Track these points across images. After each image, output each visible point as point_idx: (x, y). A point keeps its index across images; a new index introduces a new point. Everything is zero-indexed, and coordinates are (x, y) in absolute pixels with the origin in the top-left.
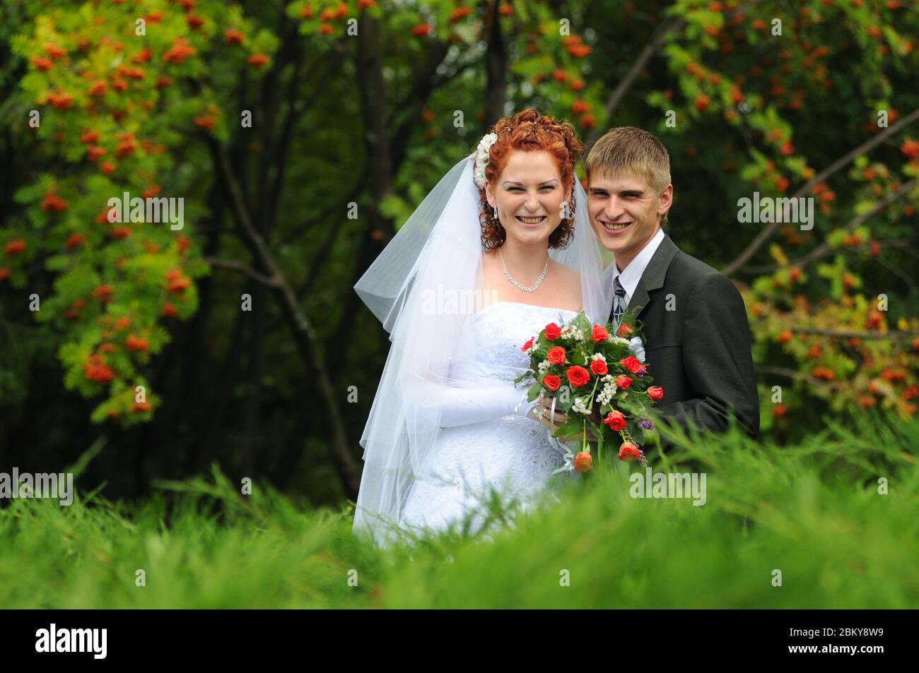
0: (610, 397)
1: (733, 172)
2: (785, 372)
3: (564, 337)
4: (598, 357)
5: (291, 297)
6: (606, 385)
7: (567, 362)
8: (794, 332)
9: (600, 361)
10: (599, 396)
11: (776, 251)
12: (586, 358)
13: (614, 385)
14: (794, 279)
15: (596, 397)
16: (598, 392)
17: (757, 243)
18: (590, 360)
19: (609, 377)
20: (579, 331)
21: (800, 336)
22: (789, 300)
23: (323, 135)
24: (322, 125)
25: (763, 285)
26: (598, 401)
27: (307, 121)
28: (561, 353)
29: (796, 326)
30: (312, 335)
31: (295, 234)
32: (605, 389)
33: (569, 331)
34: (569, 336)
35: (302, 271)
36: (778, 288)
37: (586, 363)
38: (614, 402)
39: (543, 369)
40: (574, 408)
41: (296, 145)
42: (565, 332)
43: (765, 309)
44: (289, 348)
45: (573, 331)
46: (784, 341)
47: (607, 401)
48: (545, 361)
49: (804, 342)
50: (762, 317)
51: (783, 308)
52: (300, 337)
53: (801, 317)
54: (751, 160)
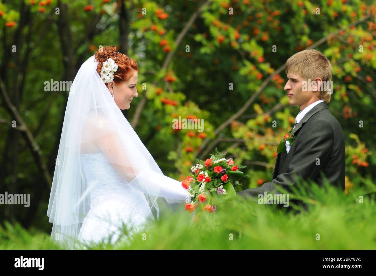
1: (236, 71)
2: (263, 164)
5: (30, 135)
8: (266, 145)
11: (257, 108)
14: (266, 120)
17: (248, 104)
21: (269, 147)
22: (263, 130)
23: (44, 59)
24: (43, 54)
25: (251, 123)
27: (36, 52)
29: (267, 142)
30: (41, 153)
31: (31, 106)
35: (35, 122)
36: (259, 125)
41: (31, 64)
43: (252, 134)
44: (30, 159)
46: (262, 149)
49: (271, 150)
50: (251, 139)
51: (261, 133)
52: (35, 154)
53: (269, 137)
54: (244, 65)
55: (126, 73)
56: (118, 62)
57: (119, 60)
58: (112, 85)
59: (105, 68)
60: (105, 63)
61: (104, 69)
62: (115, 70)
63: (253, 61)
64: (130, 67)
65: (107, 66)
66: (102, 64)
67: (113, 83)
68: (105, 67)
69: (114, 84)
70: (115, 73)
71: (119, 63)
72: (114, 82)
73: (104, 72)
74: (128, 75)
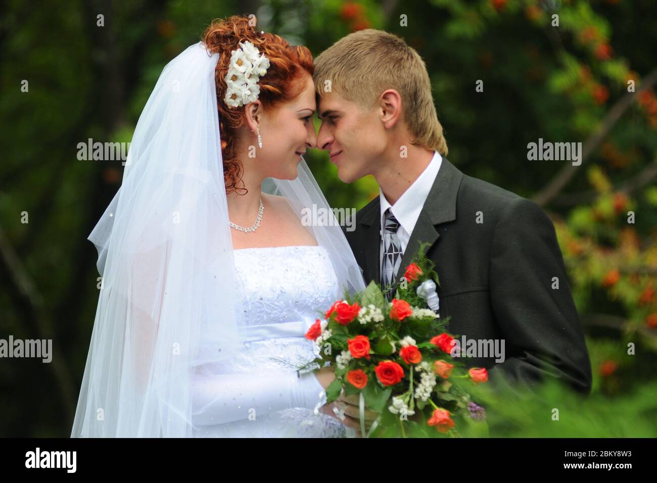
0: (430, 390)
3: (363, 321)
4: (408, 341)
6: (423, 375)
7: (372, 352)
9: (411, 347)
10: (418, 390)
12: (393, 344)
13: (432, 375)
15: (415, 392)
16: (415, 386)
18: (399, 346)
19: (425, 365)
20: (379, 311)
26: (417, 396)
28: (365, 343)
32: (422, 381)
33: (368, 313)
34: (368, 319)
37: (394, 350)
38: (434, 396)
39: (343, 364)
40: (391, 409)
42: (364, 316)
45: (372, 312)
47: (428, 395)
48: (343, 353)
55: (291, 79)
56: (268, 51)
57: (269, 48)
58: (254, 111)
59: (236, 66)
60: (236, 54)
61: (233, 68)
62: (263, 71)
63: (583, 55)
64: (298, 66)
65: (240, 63)
66: (229, 55)
67: (256, 105)
68: (237, 63)
69: (260, 108)
70: (262, 79)
71: (271, 54)
72: (259, 102)
73: (235, 78)
74: (296, 83)
